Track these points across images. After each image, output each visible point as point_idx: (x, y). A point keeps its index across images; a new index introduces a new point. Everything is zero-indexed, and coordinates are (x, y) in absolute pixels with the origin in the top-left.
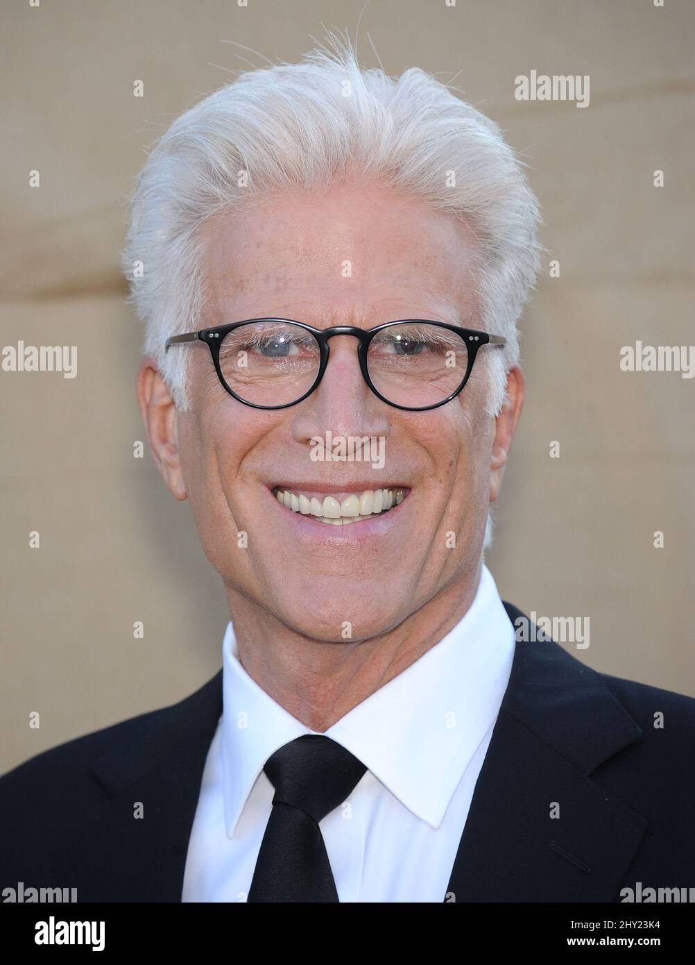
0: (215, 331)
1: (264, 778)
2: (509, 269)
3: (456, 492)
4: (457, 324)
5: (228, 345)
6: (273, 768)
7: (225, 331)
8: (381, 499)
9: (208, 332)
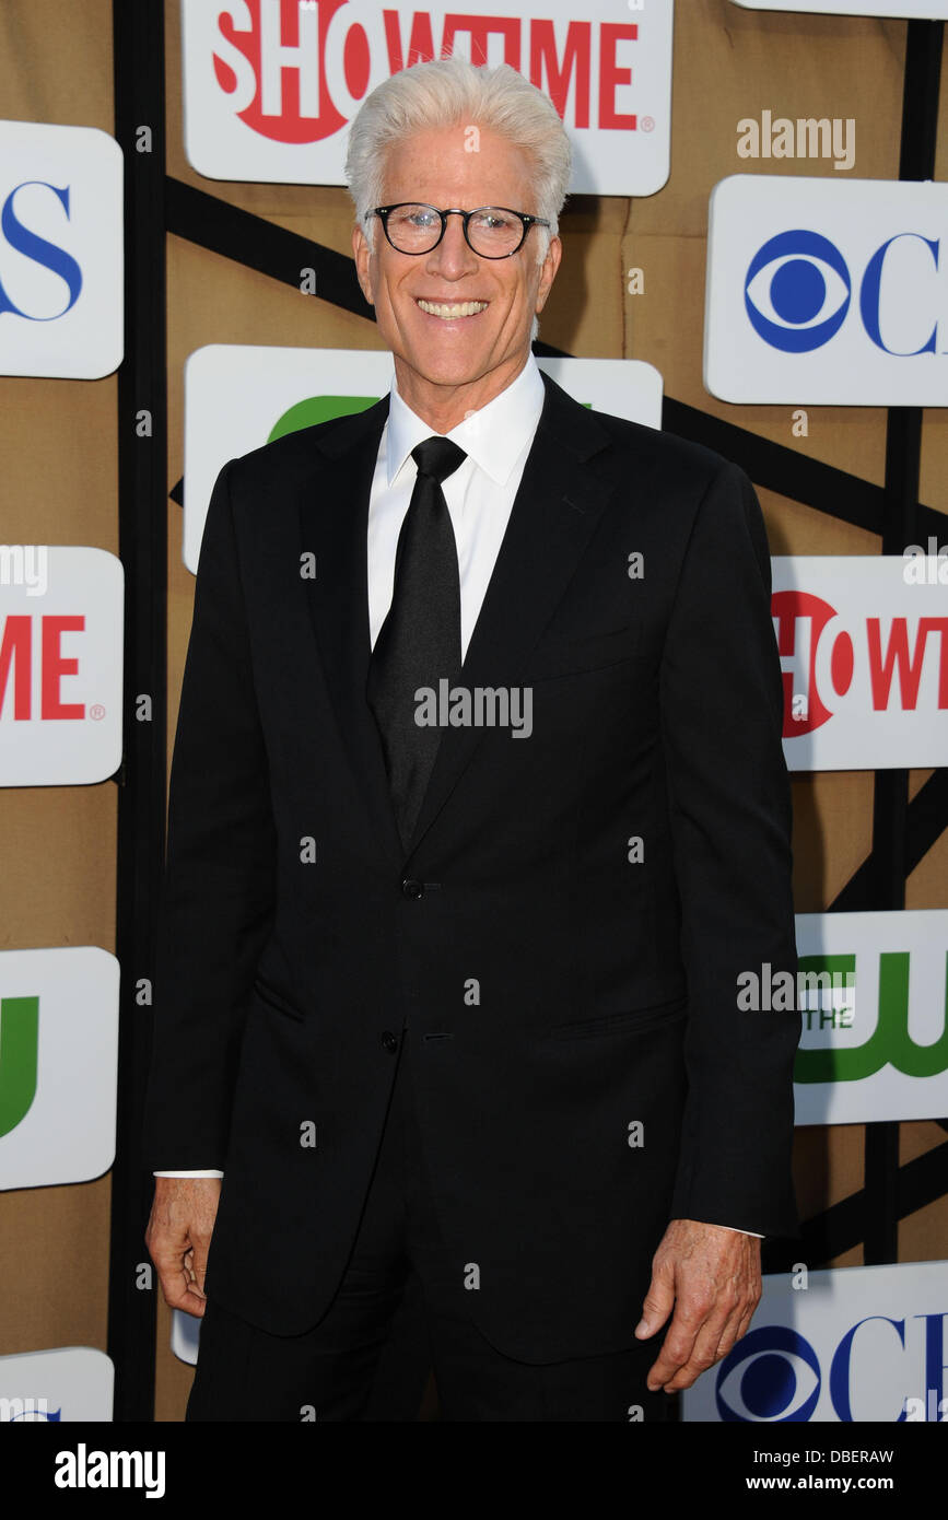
0: (384, 208)
1: (411, 457)
2: (554, 182)
3: (514, 305)
4: (519, 211)
5: (394, 217)
6: (417, 454)
7: (391, 209)
8: (475, 307)
9: (380, 209)
